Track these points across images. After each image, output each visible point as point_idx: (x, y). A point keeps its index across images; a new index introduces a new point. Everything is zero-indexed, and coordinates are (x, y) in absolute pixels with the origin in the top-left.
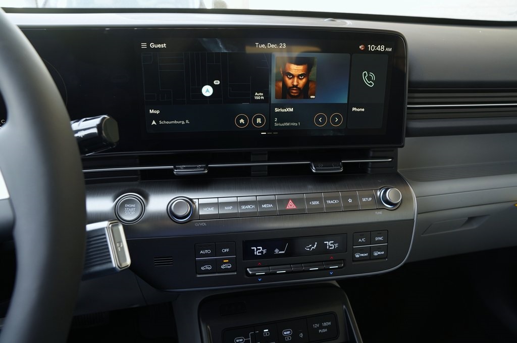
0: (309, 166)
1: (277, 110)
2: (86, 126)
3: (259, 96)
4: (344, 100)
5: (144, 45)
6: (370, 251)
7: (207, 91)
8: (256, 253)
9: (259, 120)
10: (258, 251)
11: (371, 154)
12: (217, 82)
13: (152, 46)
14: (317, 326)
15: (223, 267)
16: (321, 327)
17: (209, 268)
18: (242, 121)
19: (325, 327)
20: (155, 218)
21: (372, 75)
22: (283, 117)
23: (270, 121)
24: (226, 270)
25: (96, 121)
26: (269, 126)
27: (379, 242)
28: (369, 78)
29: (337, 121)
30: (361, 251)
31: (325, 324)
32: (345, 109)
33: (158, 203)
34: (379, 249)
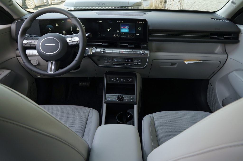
0: (128, 45)
1: (121, 34)
2: (88, 34)
3: (118, 31)
4: (134, 32)
5: (98, 21)
6: (138, 63)
7: (109, 30)
8: (115, 60)
9: (118, 36)
10: (116, 60)
11: (142, 44)
12: (110, 28)
13: (99, 21)
14: (128, 79)
15: (109, 62)
16: (129, 80)
17: (106, 62)
18: (115, 36)
19: (130, 80)
20: (98, 52)
21: (140, 28)
22: (122, 35)
23: (120, 36)
24: (109, 63)
25: (89, 34)
26: (120, 37)
27: (140, 61)
28: (139, 28)
29: (133, 36)
30: (136, 62)
31: (130, 79)
32: (135, 34)
33: (98, 50)
34: (139, 63)
